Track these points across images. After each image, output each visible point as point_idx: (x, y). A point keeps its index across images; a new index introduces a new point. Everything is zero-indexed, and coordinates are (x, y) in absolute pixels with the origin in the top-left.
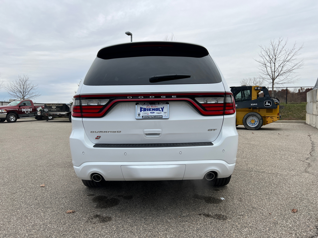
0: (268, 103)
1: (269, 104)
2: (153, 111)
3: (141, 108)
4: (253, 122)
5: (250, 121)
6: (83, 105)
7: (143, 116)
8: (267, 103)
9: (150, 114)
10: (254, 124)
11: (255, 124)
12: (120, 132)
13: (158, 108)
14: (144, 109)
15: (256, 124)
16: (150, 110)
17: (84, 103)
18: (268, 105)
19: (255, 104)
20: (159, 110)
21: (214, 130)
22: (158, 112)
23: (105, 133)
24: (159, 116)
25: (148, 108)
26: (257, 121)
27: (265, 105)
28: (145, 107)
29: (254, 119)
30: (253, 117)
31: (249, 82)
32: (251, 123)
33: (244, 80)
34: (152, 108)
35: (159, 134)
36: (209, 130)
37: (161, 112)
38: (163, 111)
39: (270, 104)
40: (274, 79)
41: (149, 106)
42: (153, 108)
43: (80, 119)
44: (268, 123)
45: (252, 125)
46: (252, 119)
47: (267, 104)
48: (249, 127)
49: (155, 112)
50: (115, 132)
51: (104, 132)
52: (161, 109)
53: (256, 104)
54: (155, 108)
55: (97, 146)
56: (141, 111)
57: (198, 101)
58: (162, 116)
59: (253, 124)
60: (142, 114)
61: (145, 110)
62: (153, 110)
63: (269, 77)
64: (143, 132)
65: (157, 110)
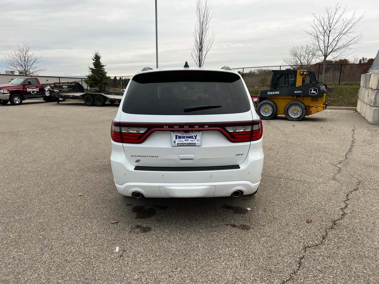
0: (313, 91)
1: (315, 92)
2: (188, 139)
3: (176, 136)
4: (295, 112)
5: (293, 111)
6: (123, 132)
7: (178, 144)
8: (312, 90)
9: (185, 142)
10: (297, 114)
11: (297, 115)
12: (158, 157)
14: (179, 136)
15: (299, 114)
16: (184, 137)
18: (314, 93)
19: (299, 92)
20: (193, 138)
21: (242, 155)
22: (192, 139)
23: (144, 157)
24: (193, 143)
25: (183, 136)
26: (300, 111)
27: (310, 93)
28: (179, 135)
29: (296, 109)
30: (296, 106)
31: (300, 51)
32: (293, 113)
33: (294, 48)
34: (186, 136)
35: (192, 159)
36: (237, 155)
37: (195, 139)
38: (196, 139)
39: (316, 92)
40: (327, 56)
41: (183, 134)
42: (188, 136)
43: (121, 144)
44: (312, 113)
45: (294, 116)
46: (294, 109)
47: (313, 92)
48: (291, 118)
49: (189, 139)
50: (153, 157)
51: (143, 156)
53: (301, 92)
54: (189, 136)
55: (137, 168)
56: (176, 139)
57: (228, 130)
58: (195, 143)
59: (295, 114)
60: (178, 141)
61: (180, 137)
62: (187, 137)
64: (179, 157)
65: (191, 137)
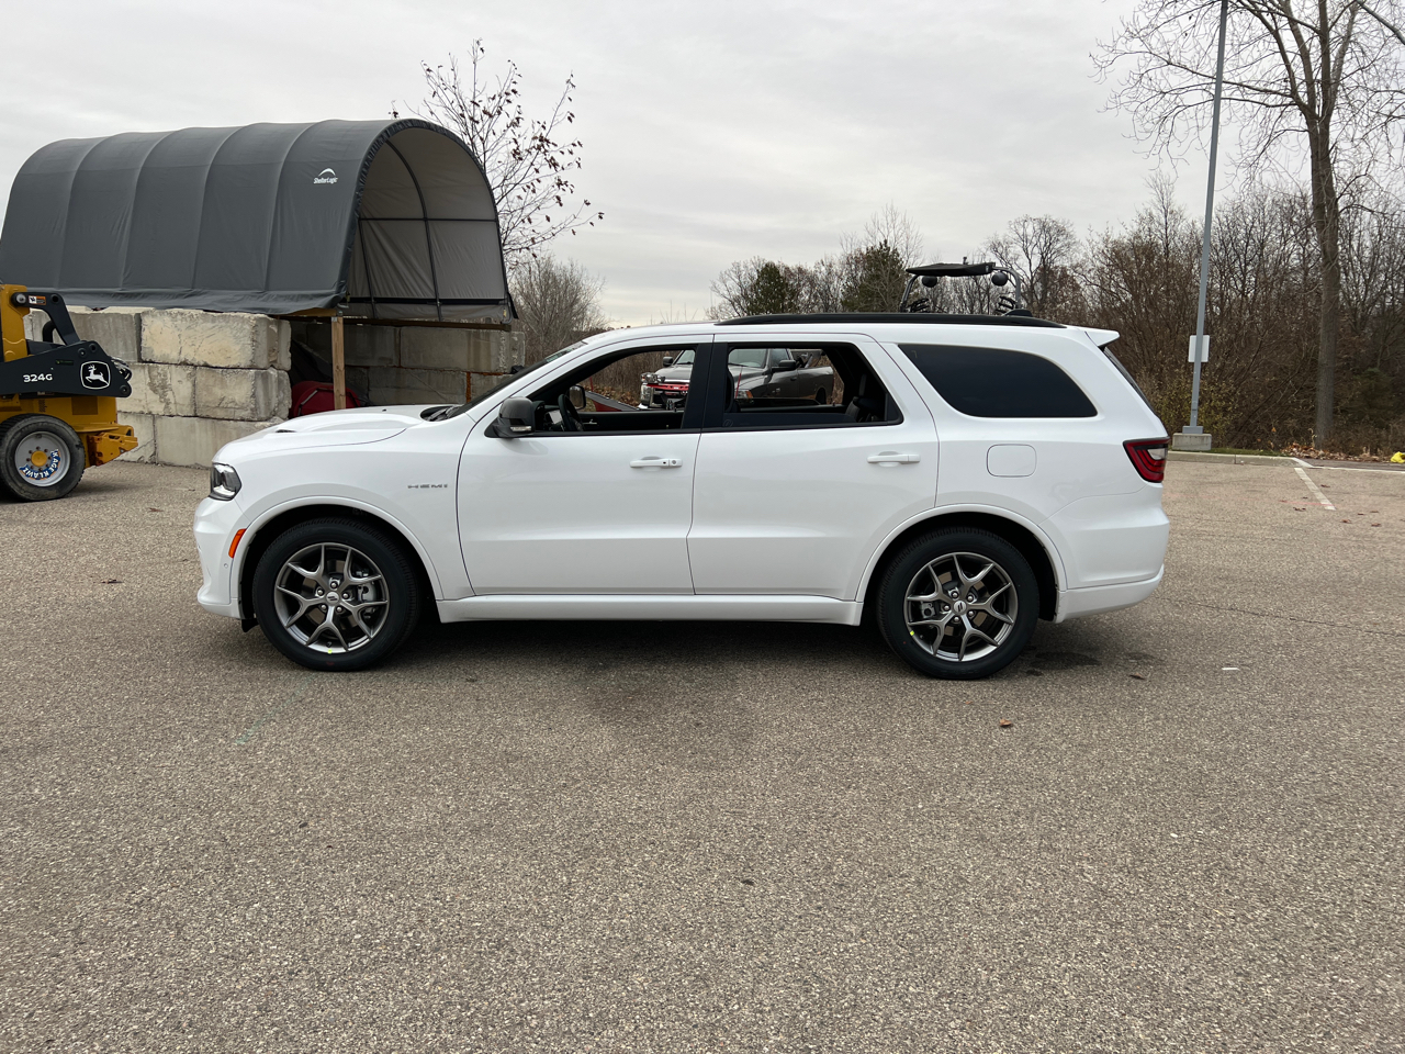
0: (95, 373)
1: (100, 377)
4: (40, 463)
5: (28, 460)
8: (92, 371)
10: (47, 469)
11: (50, 473)
15: (56, 469)
18: (97, 383)
19: (42, 377)
26: (55, 455)
27: (86, 382)
29: (42, 449)
30: (39, 436)
32: (31, 468)
39: (106, 378)
44: (103, 459)
45: (39, 478)
46: (34, 450)
47: (93, 377)
48: (31, 489)
53: (49, 378)
59: (40, 471)
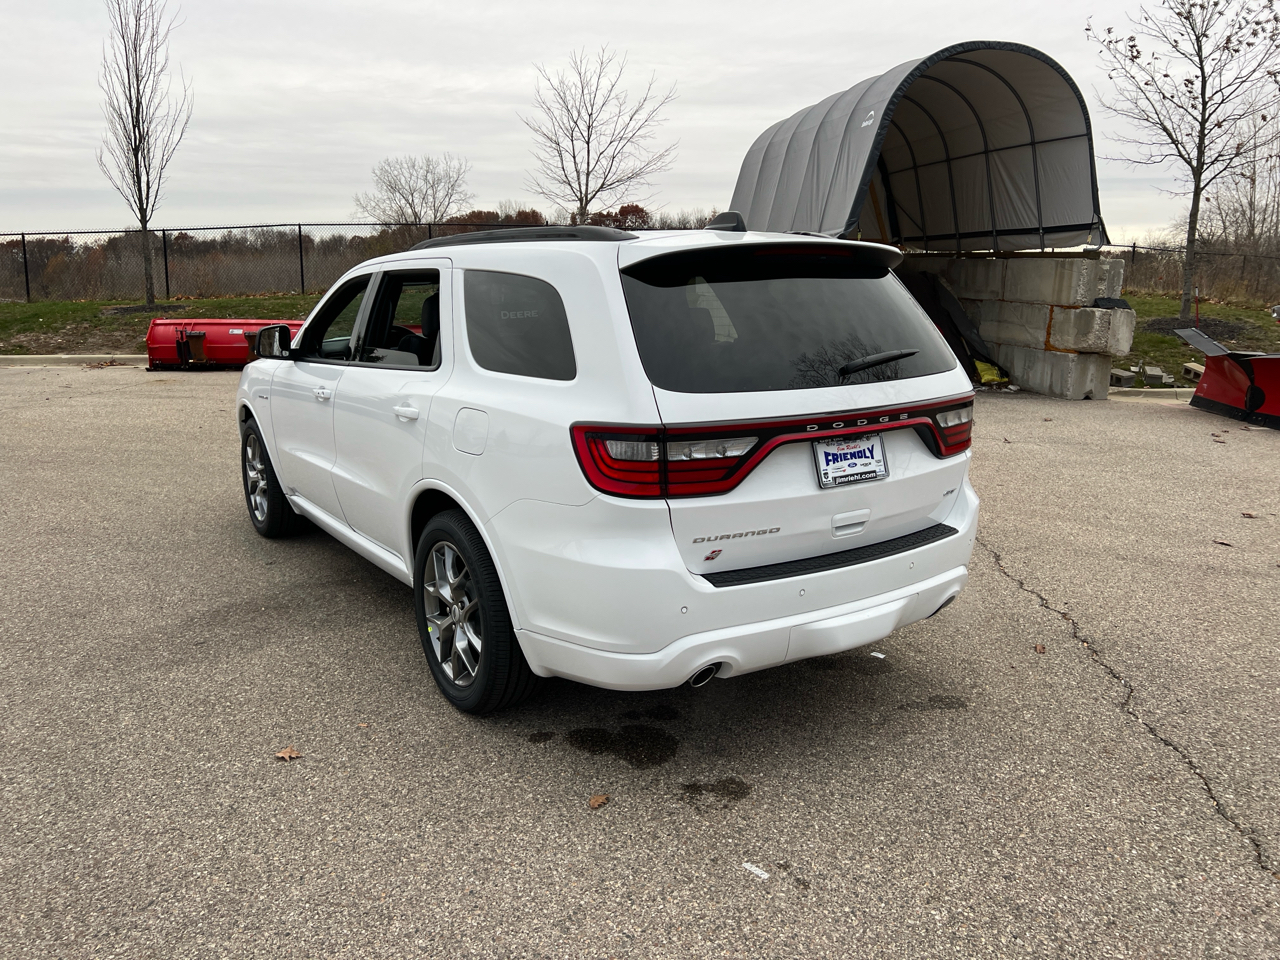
2: (854, 461)
3: (827, 455)
6: (671, 459)
7: (835, 479)
9: (850, 471)
12: (778, 530)
13: (861, 449)
14: (834, 455)
16: (844, 457)
17: (678, 454)
20: (866, 457)
22: (864, 460)
23: (737, 539)
24: (869, 473)
25: (842, 452)
28: (833, 449)
33: (389, 165)
34: (849, 451)
35: (862, 523)
36: (944, 495)
37: (870, 460)
38: (873, 458)
40: (587, 202)
41: (841, 447)
42: (852, 451)
49: (858, 461)
50: (764, 532)
51: (734, 536)
52: (868, 454)
54: (856, 450)
56: (828, 464)
57: (940, 422)
58: (874, 472)
60: (833, 470)
61: (836, 458)
62: (853, 455)
63: (568, 190)
64: (831, 521)
65: (860, 454)
